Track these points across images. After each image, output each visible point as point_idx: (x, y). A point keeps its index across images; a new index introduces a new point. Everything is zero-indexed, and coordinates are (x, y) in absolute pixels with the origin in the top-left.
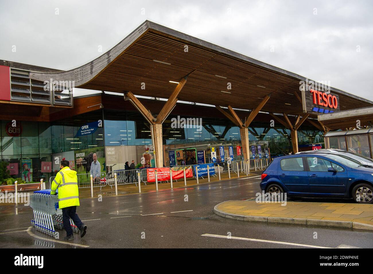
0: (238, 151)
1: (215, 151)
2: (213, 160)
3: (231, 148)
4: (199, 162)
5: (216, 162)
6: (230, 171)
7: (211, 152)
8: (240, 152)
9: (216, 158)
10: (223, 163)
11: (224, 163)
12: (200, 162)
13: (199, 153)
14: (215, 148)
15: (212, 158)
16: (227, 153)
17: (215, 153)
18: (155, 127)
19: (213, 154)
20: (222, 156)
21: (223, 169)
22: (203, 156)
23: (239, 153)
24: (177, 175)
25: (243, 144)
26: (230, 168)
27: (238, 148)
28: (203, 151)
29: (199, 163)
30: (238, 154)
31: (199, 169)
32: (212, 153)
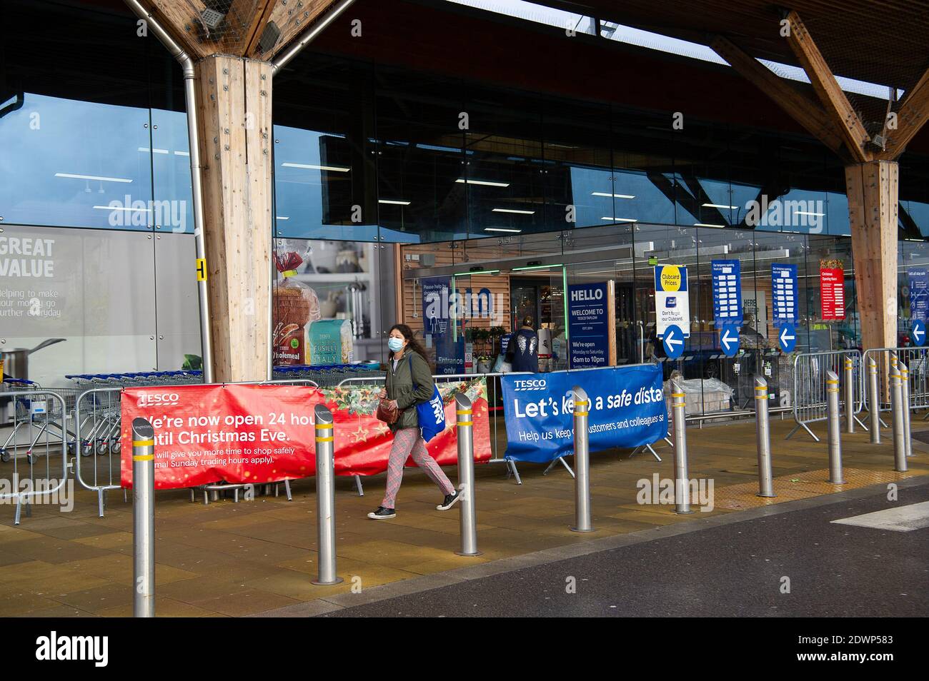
0: (827, 298)
1: (682, 289)
2: (669, 341)
3: (785, 274)
4: (579, 349)
5: (686, 354)
6: (771, 414)
7: (657, 293)
8: (839, 299)
9: (685, 329)
10: (734, 361)
11: (742, 361)
12: (585, 349)
13: (579, 295)
14: (682, 270)
15: (661, 330)
16: (761, 304)
17: (683, 299)
18: (213, 82)
19: (670, 303)
20: (729, 317)
21: (726, 398)
22: (600, 311)
23: (833, 306)
24: (361, 447)
25: (859, 254)
26: (769, 392)
27: (828, 277)
28: (604, 286)
29: (579, 356)
30: (828, 313)
31: (542, 404)
32: (660, 298)
